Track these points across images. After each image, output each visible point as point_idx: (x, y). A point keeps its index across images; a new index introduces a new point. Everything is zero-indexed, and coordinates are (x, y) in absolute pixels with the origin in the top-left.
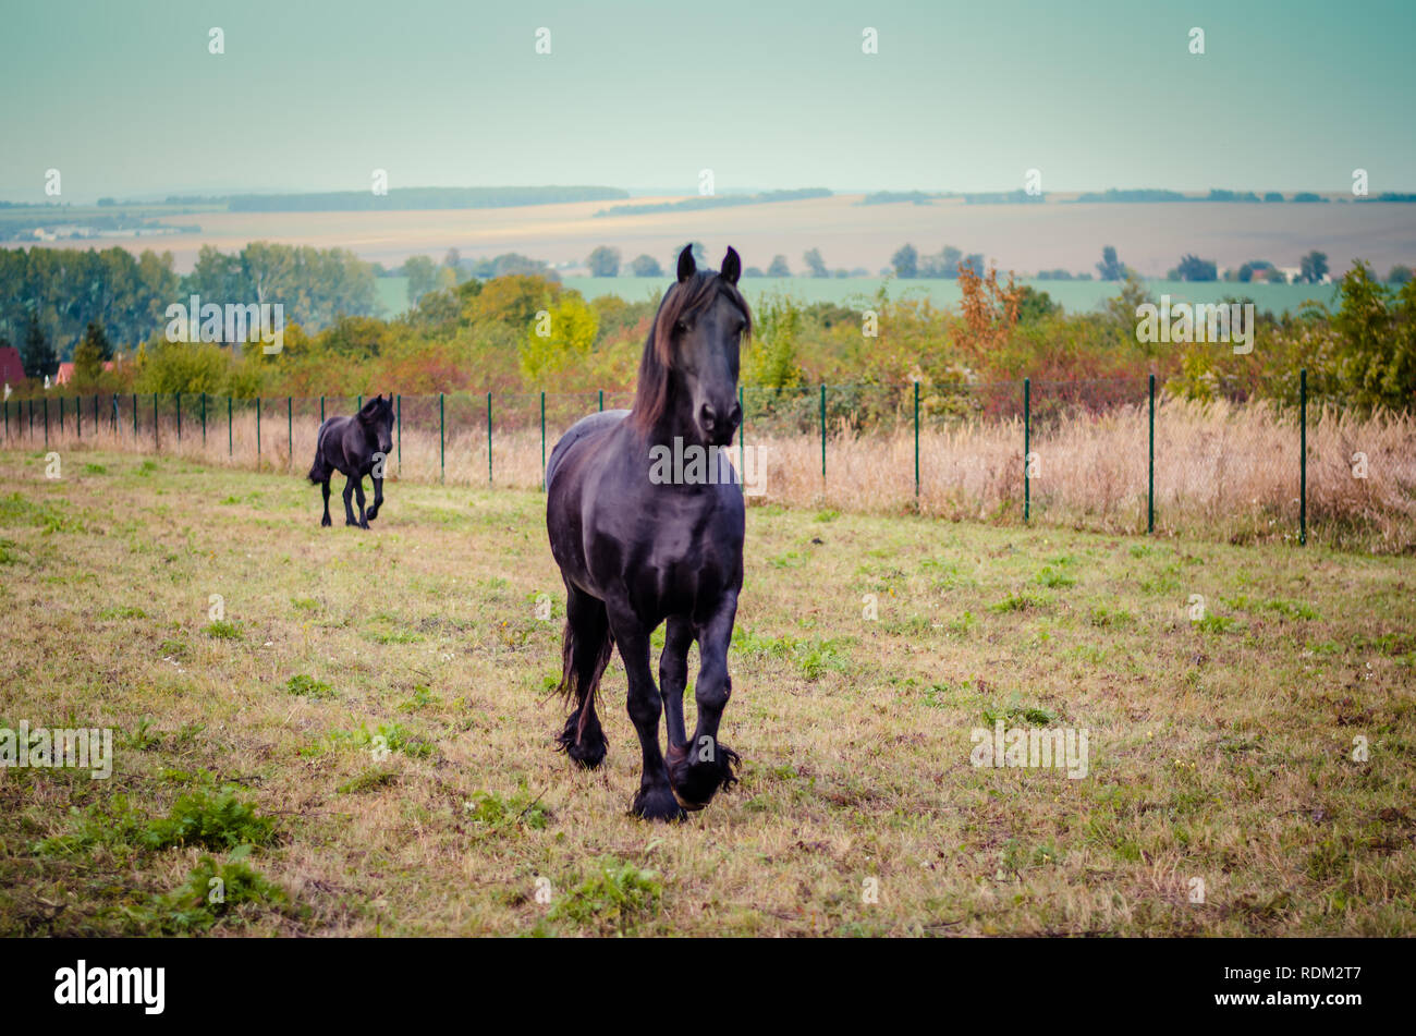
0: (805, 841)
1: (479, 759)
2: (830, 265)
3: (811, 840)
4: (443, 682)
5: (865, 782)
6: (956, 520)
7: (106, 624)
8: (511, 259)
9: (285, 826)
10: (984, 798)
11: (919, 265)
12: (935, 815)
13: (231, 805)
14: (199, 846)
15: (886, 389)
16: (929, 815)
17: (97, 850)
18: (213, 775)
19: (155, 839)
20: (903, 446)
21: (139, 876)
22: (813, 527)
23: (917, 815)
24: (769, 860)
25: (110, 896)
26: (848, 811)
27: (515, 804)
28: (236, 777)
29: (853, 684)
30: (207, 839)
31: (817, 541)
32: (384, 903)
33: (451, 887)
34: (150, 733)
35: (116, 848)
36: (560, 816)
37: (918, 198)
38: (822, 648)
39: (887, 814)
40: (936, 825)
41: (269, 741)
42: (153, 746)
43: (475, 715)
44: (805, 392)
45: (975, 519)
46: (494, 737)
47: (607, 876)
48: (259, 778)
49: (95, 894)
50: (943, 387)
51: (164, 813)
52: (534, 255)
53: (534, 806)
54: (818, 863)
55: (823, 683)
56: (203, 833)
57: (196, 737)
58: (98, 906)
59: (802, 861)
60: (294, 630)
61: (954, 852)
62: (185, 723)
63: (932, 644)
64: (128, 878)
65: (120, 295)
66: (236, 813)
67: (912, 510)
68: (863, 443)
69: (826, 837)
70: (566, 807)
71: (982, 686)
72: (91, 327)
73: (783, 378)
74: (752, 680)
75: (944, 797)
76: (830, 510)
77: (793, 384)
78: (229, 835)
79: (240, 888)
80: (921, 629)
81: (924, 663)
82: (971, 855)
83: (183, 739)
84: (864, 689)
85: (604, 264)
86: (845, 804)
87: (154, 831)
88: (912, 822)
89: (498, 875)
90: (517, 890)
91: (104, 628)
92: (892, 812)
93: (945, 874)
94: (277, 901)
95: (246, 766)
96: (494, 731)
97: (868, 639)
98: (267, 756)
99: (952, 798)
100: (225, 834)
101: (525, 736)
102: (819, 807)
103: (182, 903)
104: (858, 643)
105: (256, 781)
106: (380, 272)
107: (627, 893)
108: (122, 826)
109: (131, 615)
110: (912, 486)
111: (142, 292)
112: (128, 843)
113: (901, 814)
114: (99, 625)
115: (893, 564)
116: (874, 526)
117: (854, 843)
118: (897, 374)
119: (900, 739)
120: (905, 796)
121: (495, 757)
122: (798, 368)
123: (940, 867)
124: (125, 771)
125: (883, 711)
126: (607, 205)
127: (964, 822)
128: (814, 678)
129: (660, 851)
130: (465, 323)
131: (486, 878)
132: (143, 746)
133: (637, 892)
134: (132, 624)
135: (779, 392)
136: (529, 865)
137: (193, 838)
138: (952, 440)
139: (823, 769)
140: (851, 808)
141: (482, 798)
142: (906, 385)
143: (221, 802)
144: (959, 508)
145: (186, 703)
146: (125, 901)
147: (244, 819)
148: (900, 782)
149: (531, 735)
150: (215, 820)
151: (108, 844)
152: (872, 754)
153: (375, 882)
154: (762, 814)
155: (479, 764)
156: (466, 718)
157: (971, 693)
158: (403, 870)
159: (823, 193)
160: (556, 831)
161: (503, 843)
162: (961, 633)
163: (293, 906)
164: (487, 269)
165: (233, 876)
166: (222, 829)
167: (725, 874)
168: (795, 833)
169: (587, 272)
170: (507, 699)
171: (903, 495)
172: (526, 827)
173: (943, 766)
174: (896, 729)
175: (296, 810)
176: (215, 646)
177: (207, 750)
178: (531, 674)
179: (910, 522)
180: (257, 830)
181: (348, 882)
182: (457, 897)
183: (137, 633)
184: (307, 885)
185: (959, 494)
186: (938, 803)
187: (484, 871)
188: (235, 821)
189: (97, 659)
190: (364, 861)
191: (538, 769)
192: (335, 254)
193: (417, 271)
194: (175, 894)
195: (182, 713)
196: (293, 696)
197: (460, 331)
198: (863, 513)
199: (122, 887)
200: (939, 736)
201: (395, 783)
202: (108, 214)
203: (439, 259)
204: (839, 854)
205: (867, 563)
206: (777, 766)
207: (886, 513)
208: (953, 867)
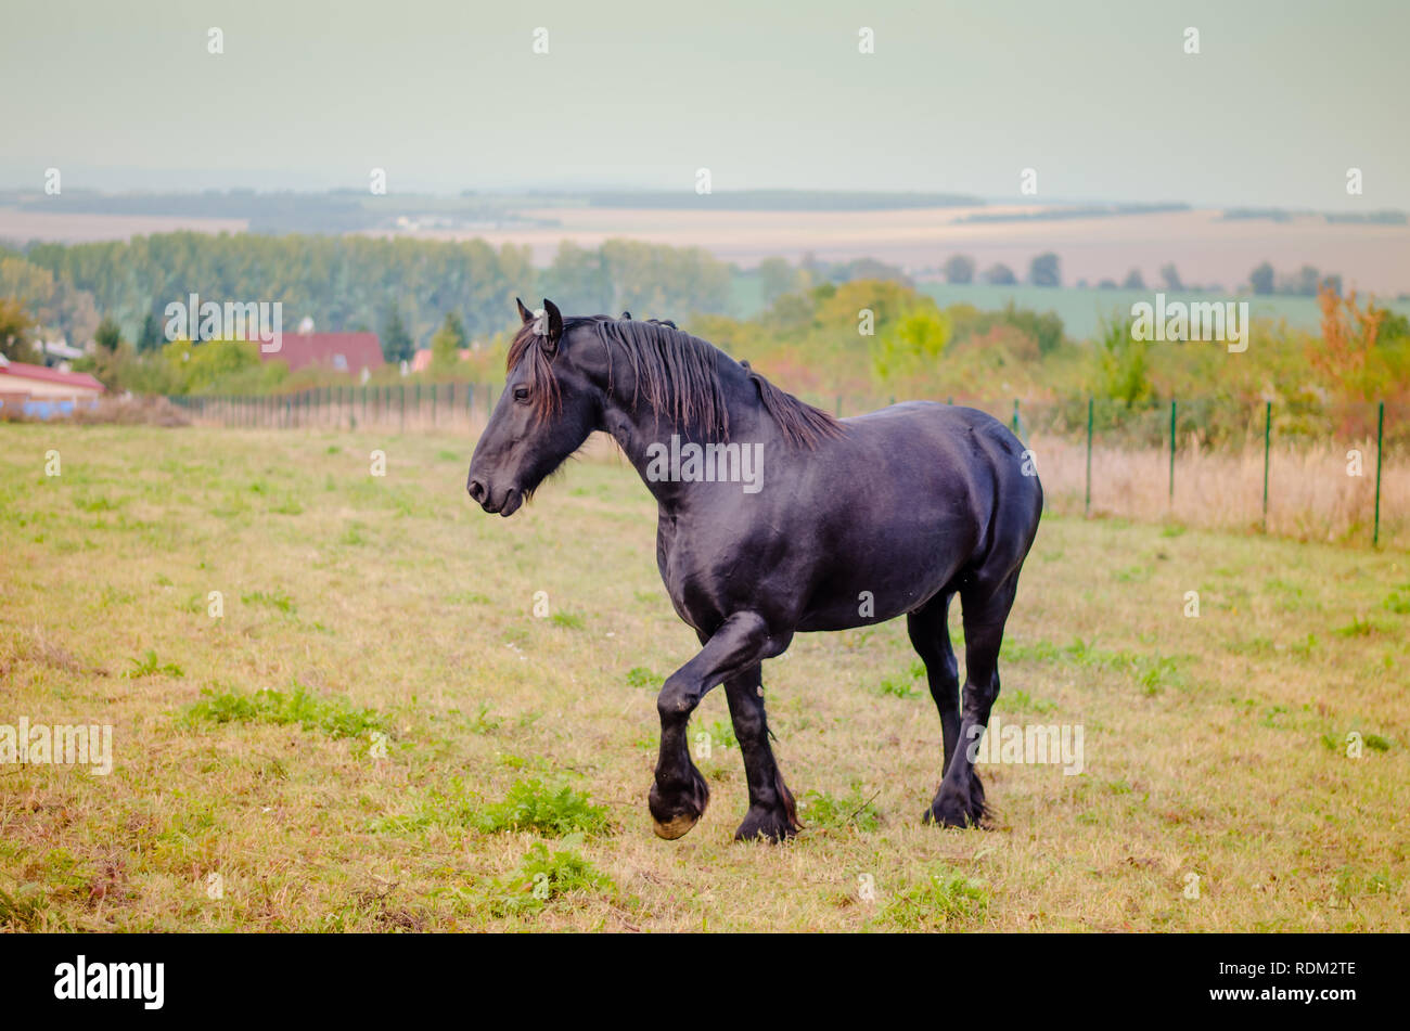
0: (1136, 857)
1: (813, 758)
2: (1188, 276)
3: (1142, 857)
4: (781, 680)
5: (1199, 801)
6: (1304, 540)
7: (451, 608)
8: (867, 265)
9: (618, 817)
10: (1320, 823)
11: (1277, 283)
12: (1269, 838)
13: (565, 793)
14: (532, 831)
15: (1238, 406)
16: (1263, 836)
17: (432, 830)
18: (549, 762)
19: (490, 824)
20: (1252, 465)
21: (472, 858)
22: (1156, 541)
23: (1249, 837)
24: (1098, 874)
25: (443, 877)
26: (1180, 829)
27: (845, 805)
28: (571, 764)
29: (1192, 702)
30: (540, 824)
31: (1162, 557)
32: (711, 897)
33: (780, 885)
34: (490, 718)
35: (451, 830)
36: (891, 819)
37: (1278, 216)
38: (1163, 663)
39: (1220, 834)
40: (1270, 847)
41: (606, 731)
42: (492, 730)
43: (811, 715)
44: (1156, 406)
45: (1323, 541)
46: (829, 738)
47: (934, 882)
48: (594, 767)
49: (429, 874)
50: (1295, 407)
51: (498, 798)
52: (888, 259)
53: (865, 808)
54: (1148, 880)
55: (1161, 699)
56: (537, 819)
57: (534, 723)
58: (431, 885)
59: (1132, 877)
60: (637, 622)
61: (1287, 876)
62: (524, 710)
63: (1273, 665)
64: (460, 859)
65: (479, 286)
66: (570, 801)
67: (1260, 529)
68: (1211, 460)
69: (1157, 854)
70: (897, 811)
71: (1322, 710)
72: (450, 316)
73: (1134, 391)
74: (1090, 694)
75: (1279, 819)
76: (1175, 527)
77: (1144, 398)
78: (562, 822)
79: (571, 875)
80: (1263, 649)
81: (1265, 683)
82: (1304, 879)
83: (522, 725)
84: (1203, 707)
85: (960, 271)
86: (1178, 821)
87: (488, 814)
88: (1245, 844)
89: (826, 875)
90: (844, 891)
91: (450, 613)
92: (1225, 832)
93: (1277, 898)
94: (606, 890)
95: (581, 756)
96: (829, 732)
97: (1209, 657)
98: (603, 746)
99: (1287, 820)
100: (558, 821)
101: (859, 738)
102: (1151, 824)
103: (512, 887)
104: (1199, 661)
105: (591, 770)
106: (734, 271)
107: (954, 899)
108: (458, 808)
109: (476, 600)
110: (1259, 504)
111: (501, 283)
112: (463, 825)
113: (1235, 836)
114: (444, 609)
115: (1237, 582)
116: (1220, 544)
117: (1186, 861)
118: (1250, 391)
119: (1237, 759)
120: (1239, 816)
121: (829, 757)
122: (1150, 381)
123: (1271, 890)
124: (462, 754)
125: (1221, 731)
126: (965, 212)
127: (1297, 846)
128: (1152, 693)
129: (990, 859)
130: (818, 325)
131: (814, 878)
132: (482, 730)
133: (964, 900)
134: (477, 609)
135: (1129, 406)
136: (857, 867)
137: (527, 823)
138: (1304, 461)
139: (1158, 786)
140: (1185, 826)
141: (813, 798)
142: (1258, 403)
143: (555, 790)
144: (1307, 530)
145: (527, 690)
146: (457, 882)
147: (577, 808)
148: (1234, 803)
149: (866, 737)
150: (549, 807)
151: (442, 825)
152: (1208, 773)
153: (703, 876)
154: (1093, 829)
155: (812, 764)
156: (803, 717)
157: (1311, 717)
158: (732, 866)
159: (1181, 207)
160: (886, 834)
161: (832, 844)
162: (1303, 655)
163: (622, 896)
164: (843, 274)
165: (564, 863)
166: (555, 816)
167: (1053, 886)
168: (1126, 848)
169: (941, 279)
170: (844, 700)
171: (1250, 511)
172: (856, 830)
173: (1279, 788)
174: (1233, 749)
175: (629, 801)
176: (557, 635)
177: (544, 737)
178: (868, 677)
179: (1257, 542)
180: (589, 818)
181: (678, 874)
182: (784, 895)
183: (481, 618)
184: (636, 875)
185: (1308, 516)
186: (1272, 826)
187: (813, 871)
188: (568, 809)
189: (441, 642)
190: (693, 855)
191: (871, 772)
192: (693, 252)
193: (773, 273)
194: (506, 878)
195: (523, 699)
196: (631, 688)
197: (813, 334)
198: (1209, 531)
199: (455, 868)
200: (1276, 758)
201: (728, 779)
202: (472, 207)
203: (794, 260)
204: (1170, 872)
205: (1211, 580)
206: (1111, 780)
207: (1232, 531)
208: (1285, 891)
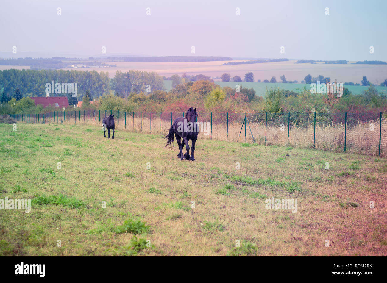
0: (295, 237)
1: (203, 212)
2: (288, 79)
3: (297, 237)
4: (191, 191)
5: (309, 222)
6: (325, 150)
7: (97, 172)
8: (201, 76)
9: (153, 229)
10: (342, 227)
11: (312, 80)
12: (329, 231)
13: (139, 222)
14: (131, 233)
15: (305, 114)
16: (328, 231)
17: (103, 233)
18: (132, 214)
19: (119, 231)
20: (311, 130)
21: (115, 241)
22: (286, 151)
23: (324, 231)
24: (285, 242)
25: (108, 246)
26: (305, 229)
27: (215, 224)
28: (137, 215)
29: (302, 195)
30: (133, 231)
31: (288, 155)
32: (182, 250)
33: (199, 246)
34: (113, 202)
35: (108, 233)
36: (227, 228)
37: (312, 62)
38: (293, 185)
39: (316, 230)
40: (330, 234)
41: (145, 205)
42: (114, 206)
43: (200, 200)
44: (283, 114)
45: (330, 150)
46: (206, 206)
47: (243, 245)
48: (144, 215)
49: (104, 245)
50: (321, 114)
51: (119, 224)
52: (207, 75)
53: (220, 225)
54: (300, 243)
55: (294, 194)
56: (132, 229)
57: (126, 203)
58: (105, 248)
59: (294, 242)
60: (148, 175)
61: (336, 241)
62: (123, 200)
63: (322, 184)
64: (112, 241)
65: (95, 83)
66: (140, 225)
67: (313, 147)
68: (299, 129)
69: (301, 236)
70: (228, 226)
71: (338, 196)
72: (87, 92)
73: (277, 110)
74: (275, 193)
75: (331, 226)
76: (290, 147)
77: (280, 112)
78: (138, 230)
79: (144, 245)
80: (319, 180)
81: (321, 189)
82: (341, 242)
83: (122, 204)
84: (305, 196)
85: (226, 78)
86: (304, 227)
87: (118, 228)
88: (323, 233)
89: (212, 243)
90: (217, 248)
91: (97, 173)
92: (318, 230)
93: (334, 247)
94: (154, 249)
95: (140, 212)
96: (206, 204)
97: (305, 182)
98: (145, 209)
99: (334, 227)
100: (137, 230)
102: (297, 228)
103: (129, 248)
104: (302, 183)
105: (143, 216)
106: (165, 79)
107: (249, 249)
108: (110, 227)
109: (104, 170)
110: (313, 140)
111: (100, 83)
112: (112, 232)
113: (320, 231)
114: (95, 173)
115: (309, 162)
116: (303, 151)
117: (309, 238)
118: (308, 110)
119: (317, 210)
120: (320, 226)
121: (207, 211)
122: (281, 107)
123: (333, 245)
124: (108, 212)
125: (312, 202)
126: (227, 62)
127: (337, 233)
128: (291, 193)
129: (256, 238)
130: (188, 93)
131: (209, 244)
132: (112, 205)
133: (251, 249)
134: (105, 173)
135: (275, 114)
136: (220, 241)
137: (129, 231)
138: (325, 128)
139: (297, 218)
140: (306, 228)
141: (205, 223)
142: (311, 113)
143: (136, 222)
144: (326, 147)
145: (122, 194)
146: (112, 247)
147: (142, 226)
148: (319, 222)
149: (216, 206)
150: (135, 226)
151: (106, 231)
152: (310, 214)
153: (179, 244)
154: (282, 230)
155: (203, 213)
156: (198, 201)
157: (335, 198)
158: (186, 241)
159: (286, 60)
160: (226, 232)
161: (212, 235)
162: (330, 182)
163: (158, 250)
164: (194, 79)
165: (142, 241)
166: (137, 229)
167: (274, 246)
168: (292, 234)
169: (221, 80)
170: (209, 196)
171: (311, 142)
172: (218, 231)
173: (330, 217)
174: (316, 207)
175: (155, 224)
176: (128, 179)
177: (129, 207)
178: (214, 189)
179: (312, 151)
180: (146, 229)
181: (171, 244)
182: (201, 249)
183: (106, 175)
184: (161, 245)
185: (326, 143)
186: (330, 228)
187: (208, 242)
188: (140, 227)
189: (96, 182)
190: (175, 238)
191: (219, 215)
192: (153, 74)
193: (175, 79)
194: (127, 246)
195: (121, 197)
196: (150, 193)
197: (187, 95)
198: (299, 148)
199: (111, 244)
200: (328, 209)
201: (181, 218)
202: (92, 61)
203: (181, 76)
204: (305, 241)
205: (301, 161)
206: (284, 216)
207: (306, 148)
208: (336, 246)
